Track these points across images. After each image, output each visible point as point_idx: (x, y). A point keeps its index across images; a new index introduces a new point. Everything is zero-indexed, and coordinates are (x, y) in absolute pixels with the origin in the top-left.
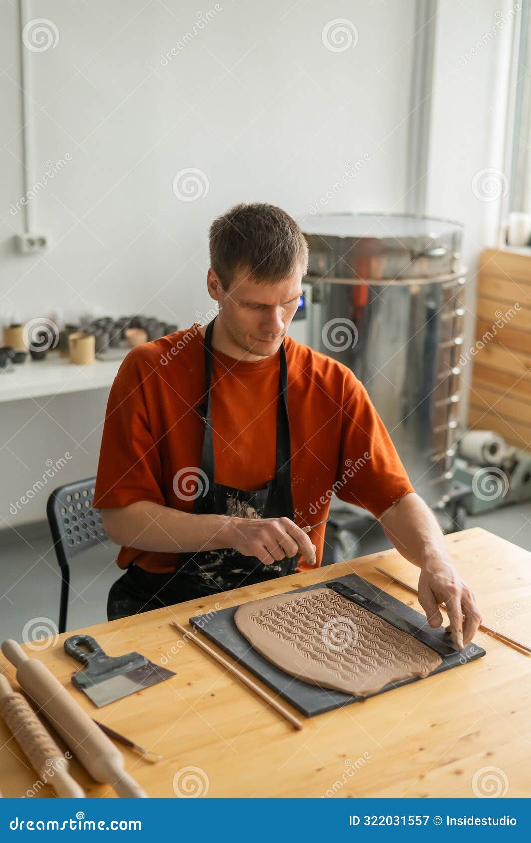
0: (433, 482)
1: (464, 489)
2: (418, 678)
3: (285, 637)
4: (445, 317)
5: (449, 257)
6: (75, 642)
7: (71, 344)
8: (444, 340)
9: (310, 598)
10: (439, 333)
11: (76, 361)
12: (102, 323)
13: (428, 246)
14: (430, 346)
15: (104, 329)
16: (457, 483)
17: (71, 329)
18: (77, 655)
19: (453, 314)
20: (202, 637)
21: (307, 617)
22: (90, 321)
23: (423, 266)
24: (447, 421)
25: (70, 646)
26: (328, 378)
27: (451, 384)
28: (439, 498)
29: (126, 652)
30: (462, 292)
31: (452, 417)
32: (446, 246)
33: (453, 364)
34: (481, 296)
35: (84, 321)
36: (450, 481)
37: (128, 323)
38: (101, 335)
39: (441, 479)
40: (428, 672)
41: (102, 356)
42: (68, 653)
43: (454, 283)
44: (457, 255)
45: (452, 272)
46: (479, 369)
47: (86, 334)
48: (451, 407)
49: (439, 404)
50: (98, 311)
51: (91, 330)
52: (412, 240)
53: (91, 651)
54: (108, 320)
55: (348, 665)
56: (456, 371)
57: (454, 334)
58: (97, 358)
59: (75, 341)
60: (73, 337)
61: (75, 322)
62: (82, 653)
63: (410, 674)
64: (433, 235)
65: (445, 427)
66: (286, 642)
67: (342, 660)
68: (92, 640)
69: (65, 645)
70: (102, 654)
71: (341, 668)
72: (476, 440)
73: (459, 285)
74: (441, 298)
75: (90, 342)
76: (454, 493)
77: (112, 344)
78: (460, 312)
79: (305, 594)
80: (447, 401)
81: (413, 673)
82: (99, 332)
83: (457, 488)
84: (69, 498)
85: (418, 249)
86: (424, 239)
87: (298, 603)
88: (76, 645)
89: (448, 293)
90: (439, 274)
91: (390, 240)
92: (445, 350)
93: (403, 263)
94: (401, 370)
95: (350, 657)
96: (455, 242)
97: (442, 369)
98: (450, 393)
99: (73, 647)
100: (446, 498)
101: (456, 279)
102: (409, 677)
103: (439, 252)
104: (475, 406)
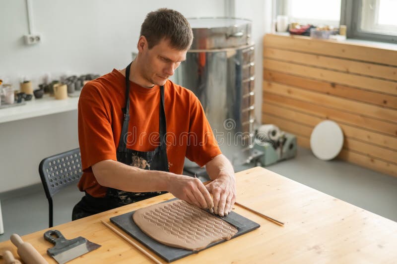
0: (243, 150)
1: (260, 153)
2: (225, 240)
3: (158, 224)
4: (245, 67)
5: (245, 36)
6: (50, 234)
7: (55, 90)
8: (245, 78)
9: (172, 204)
10: (242, 75)
11: (57, 98)
12: (72, 79)
13: (234, 31)
14: (238, 82)
15: (72, 81)
16: (256, 150)
17: (55, 82)
18: (50, 240)
19: (249, 65)
20: (116, 227)
21: (170, 214)
22: (65, 78)
23: (232, 42)
24: (249, 119)
25: (47, 236)
26: (182, 96)
27: (250, 101)
28: (247, 158)
29: (76, 237)
30: (253, 54)
31: (251, 117)
32: (243, 31)
33: (250, 91)
34: (265, 58)
35: (62, 78)
36: (252, 149)
37: (84, 78)
38: (71, 84)
39: (248, 148)
40: (230, 237)
41: (71, 95)
42: (46, 239)
43: (248, 49)
44: (249, 36)
45: (247, 44)
46: (266, 95)
47: (63, 84)
48: (250, 112)
49: (244, 111)
50: (69, 73)
51: (65, 82)
52: (226, 28)
53: (58, 237)
54: (74, 77)
55: (190, 236)
56: (252, 94)
57: (250, 75)
58: (69, 96)
59: (57, 88)
60: (55, 86)
61: (58, 79)
62: (53, 238)
63: (221, 238)
64: (236, 26)
65: (248, 122)
66: (159, 227)
67: (187, 234)
68: (59, 232)
69: (44, 235)
70: (63, 238)
71: (186, 237)
72: (265, 129)
73: (251, 50)
74: (242, 57)
75: (65, 88)
76: (254, 155)
77: (76, 89)
78: (252, 64)
79: (169, 203)
80: (248, 109)
81: (223, 238)
82: (69, 83)
83: (256, 153)
84: (50, 164)
85: (229, 33)
86: (232, 28)
87: (165, 207)
88: (51, 235)
89: (245, 54)
90: (240, 45)
91: (215, 29)
92: (245, 83)
93: (222, 41)
94: (224, 94)
95: (191, 232)
96: (247, 29)
97: (244, 94)
98: (249, 106)
99: (48, 236)
100: (251, 158)
101: (249, 47)
102: (220, 240)
103: (240, 34)
104: (264, 113)
